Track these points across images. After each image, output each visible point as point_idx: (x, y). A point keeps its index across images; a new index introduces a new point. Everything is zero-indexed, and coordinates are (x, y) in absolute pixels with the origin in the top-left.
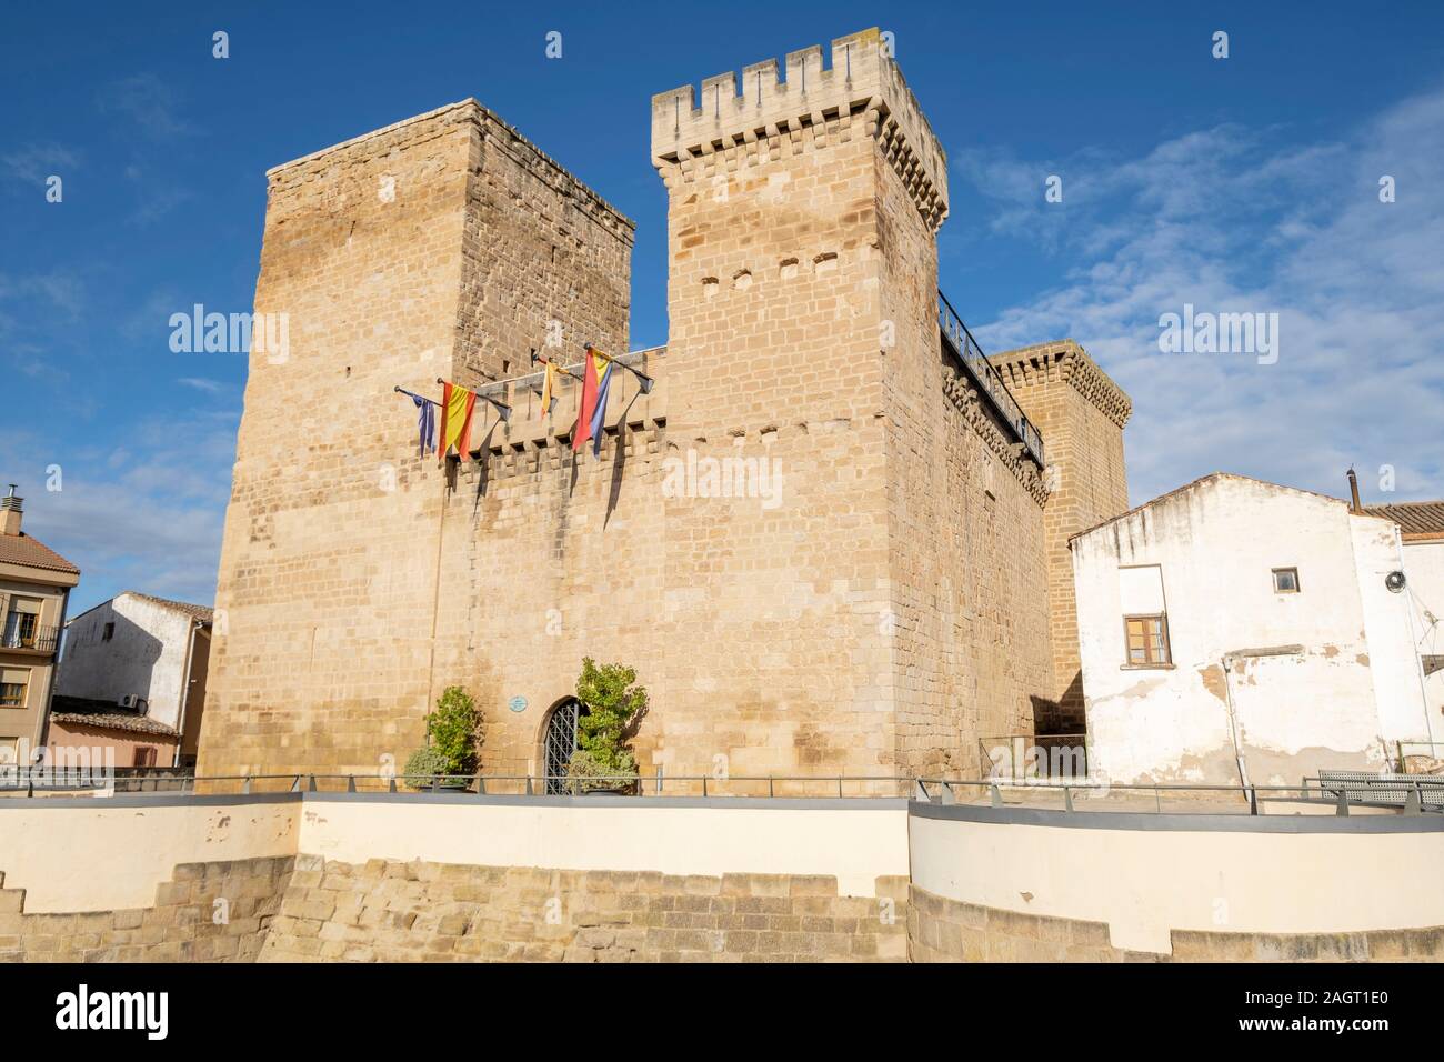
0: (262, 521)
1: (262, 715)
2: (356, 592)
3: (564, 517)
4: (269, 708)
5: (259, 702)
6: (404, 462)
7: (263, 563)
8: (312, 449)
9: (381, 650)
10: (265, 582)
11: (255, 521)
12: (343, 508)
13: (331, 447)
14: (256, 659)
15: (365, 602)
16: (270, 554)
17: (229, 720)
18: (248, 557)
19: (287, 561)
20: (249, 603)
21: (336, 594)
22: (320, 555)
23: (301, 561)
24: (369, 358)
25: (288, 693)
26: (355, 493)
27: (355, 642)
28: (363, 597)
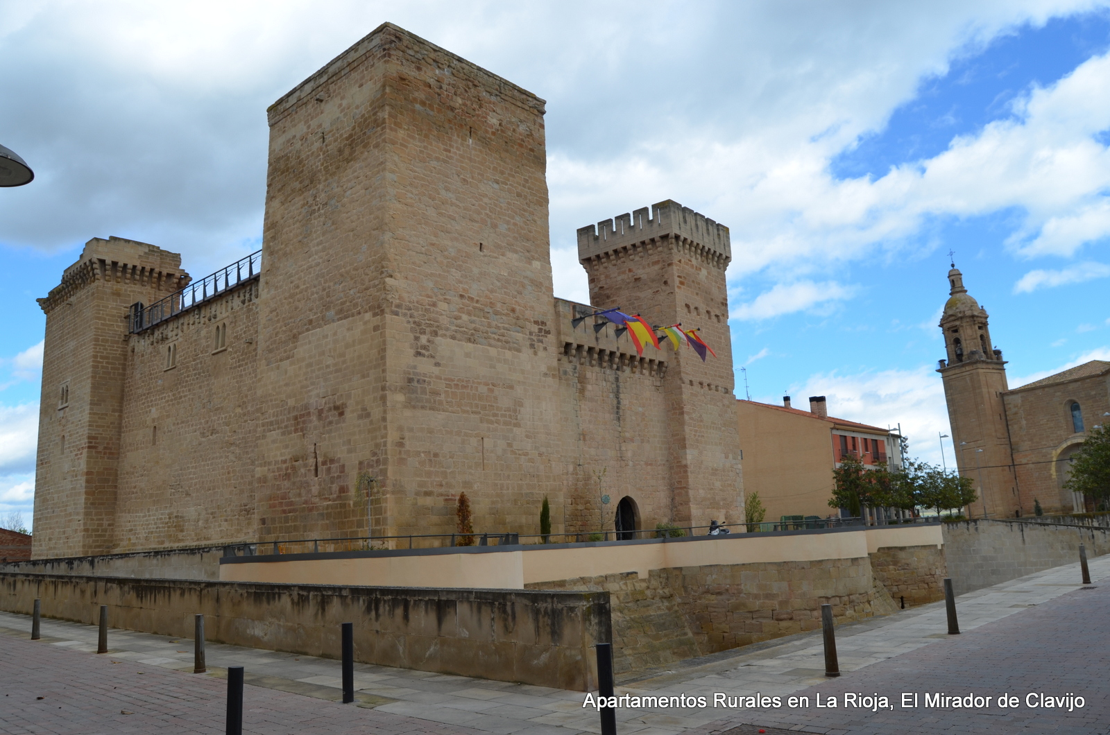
0: (424, 339)
1: (446, 500)
2: (510, 416)
3: (618, 398)
4: (452, 495)
5: (442, 490)
6: (531, 333)
7: (430, 377)
8: (462, 296)
9: (531, 460)
10: (435, 393)
11: (417, 338)
12: (493, 352)
13: (477, 301)
14: (436, 455)
15: (517, 425)
16: (436, 370)
17: (416, 504)
18: (415, 367)
19: (453, 381)
20: (423, 407)
21: (495, 415)
22: (479, 383)
23: (464, 384)
24: (498, 246)
25: (467, 484)
26: (500, 344)
27: (513, 452)
28: (515, 421)
